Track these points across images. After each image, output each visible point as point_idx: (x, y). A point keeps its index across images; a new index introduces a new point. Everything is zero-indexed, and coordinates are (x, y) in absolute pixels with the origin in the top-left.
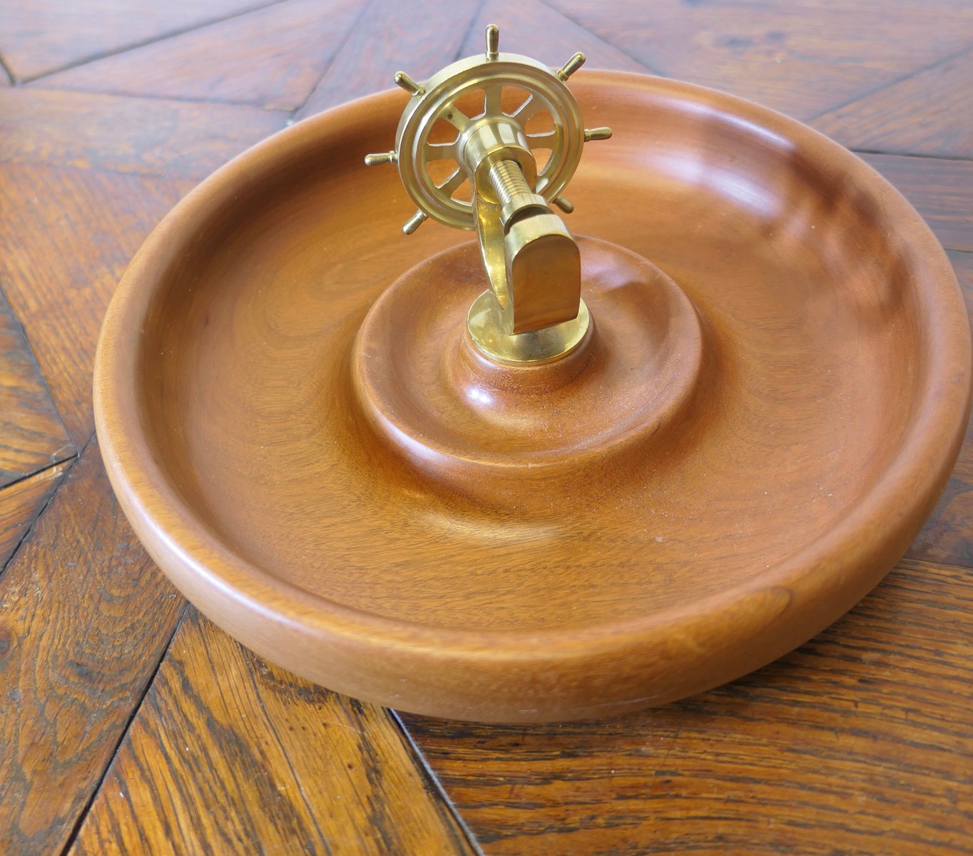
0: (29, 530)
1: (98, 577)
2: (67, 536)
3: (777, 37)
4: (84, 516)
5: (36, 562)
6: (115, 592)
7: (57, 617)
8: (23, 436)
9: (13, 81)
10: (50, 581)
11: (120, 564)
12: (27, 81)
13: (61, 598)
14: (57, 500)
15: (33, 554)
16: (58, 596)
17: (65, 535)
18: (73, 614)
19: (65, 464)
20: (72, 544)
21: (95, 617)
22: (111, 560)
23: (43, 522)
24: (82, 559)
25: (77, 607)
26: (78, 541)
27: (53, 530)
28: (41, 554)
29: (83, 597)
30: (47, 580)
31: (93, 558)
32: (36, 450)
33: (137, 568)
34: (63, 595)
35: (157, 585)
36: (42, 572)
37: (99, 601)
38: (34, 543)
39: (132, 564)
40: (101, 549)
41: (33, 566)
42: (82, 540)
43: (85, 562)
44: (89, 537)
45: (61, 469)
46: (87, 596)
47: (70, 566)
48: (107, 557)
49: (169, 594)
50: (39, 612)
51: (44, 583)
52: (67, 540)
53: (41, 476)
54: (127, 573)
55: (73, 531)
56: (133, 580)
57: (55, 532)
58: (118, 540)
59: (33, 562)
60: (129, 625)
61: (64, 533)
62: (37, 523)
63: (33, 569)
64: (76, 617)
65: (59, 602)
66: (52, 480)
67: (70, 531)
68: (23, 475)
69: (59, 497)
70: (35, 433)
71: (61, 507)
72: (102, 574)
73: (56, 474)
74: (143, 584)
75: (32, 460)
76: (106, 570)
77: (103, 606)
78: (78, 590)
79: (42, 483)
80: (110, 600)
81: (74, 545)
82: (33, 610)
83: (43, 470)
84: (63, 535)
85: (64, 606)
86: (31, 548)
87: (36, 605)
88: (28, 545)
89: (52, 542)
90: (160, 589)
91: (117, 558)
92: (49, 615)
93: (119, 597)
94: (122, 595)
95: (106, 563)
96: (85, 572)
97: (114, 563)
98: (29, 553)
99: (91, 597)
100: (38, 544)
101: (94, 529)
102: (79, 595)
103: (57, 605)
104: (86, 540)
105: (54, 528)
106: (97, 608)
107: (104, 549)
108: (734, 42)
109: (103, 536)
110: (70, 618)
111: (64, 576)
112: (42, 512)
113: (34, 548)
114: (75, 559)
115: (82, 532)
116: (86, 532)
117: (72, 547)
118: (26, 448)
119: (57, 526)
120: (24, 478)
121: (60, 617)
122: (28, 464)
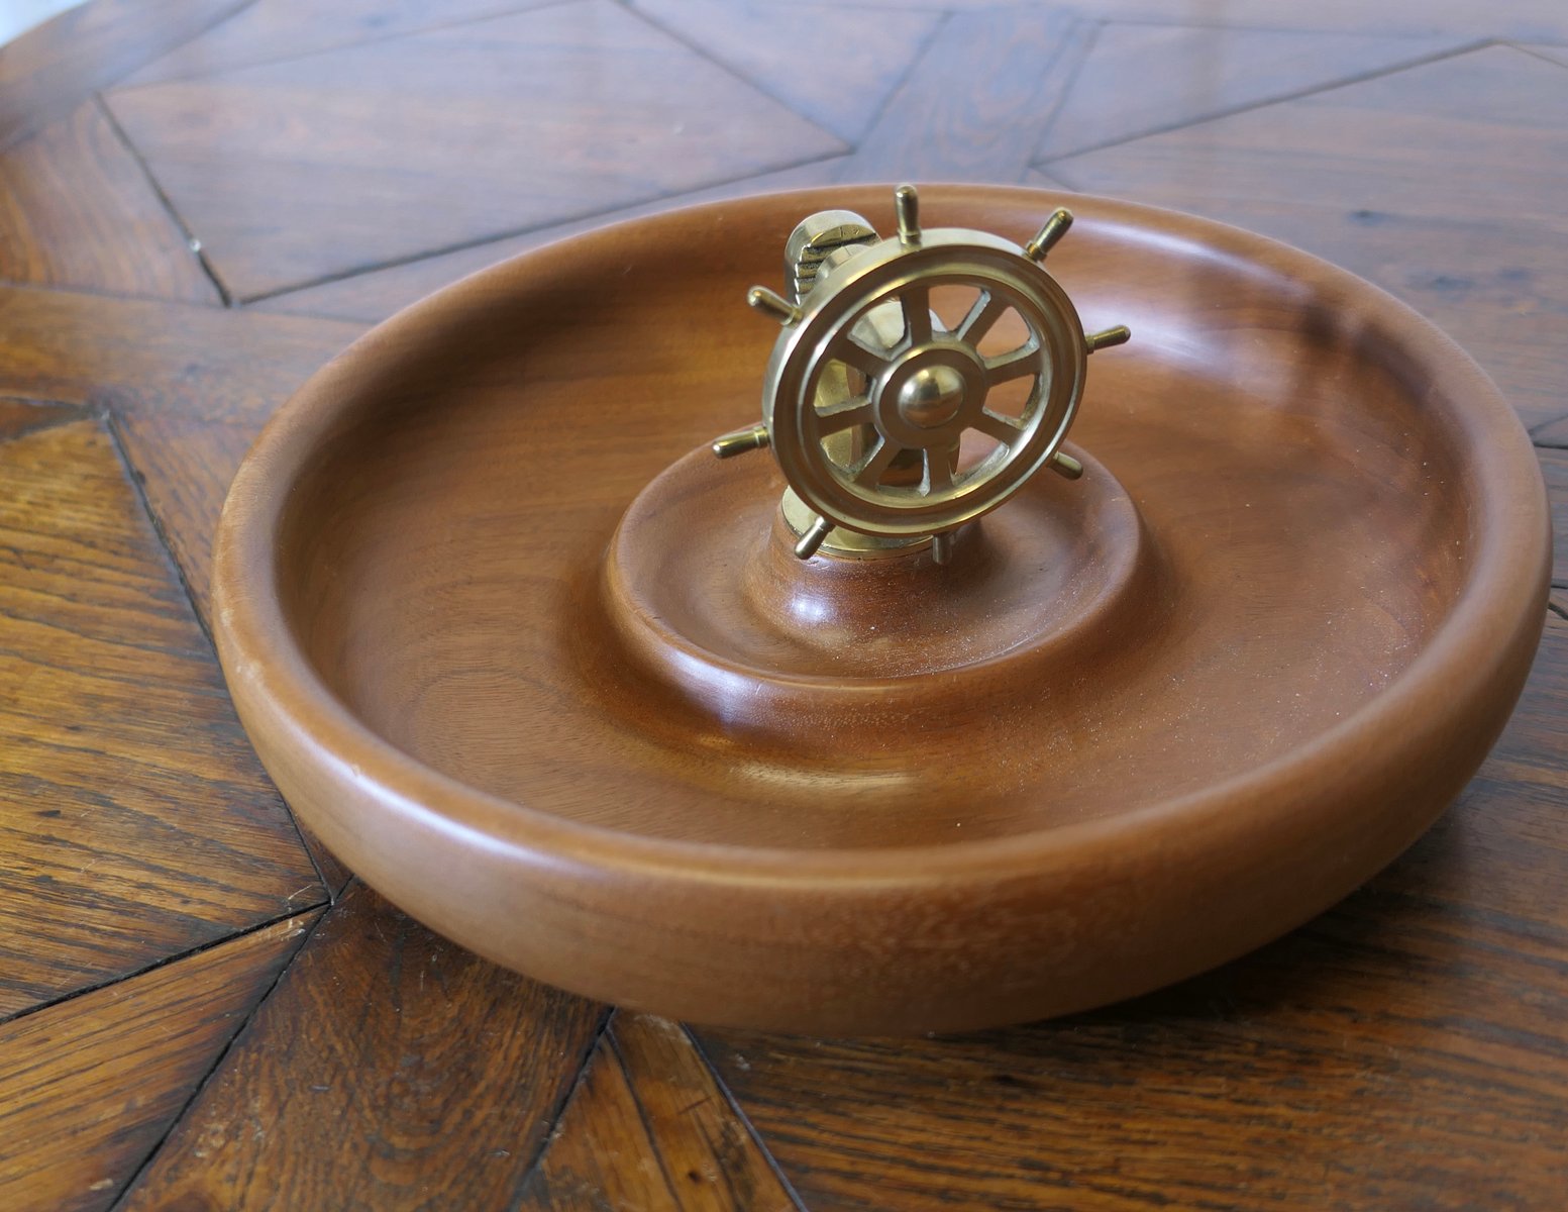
0: (243, 1026)
1: (368, 1113)
2: (312, 1040)
3: (1516, 277)
4: (343, 1006)
5: (256, 1080)
6: (399, 1141)
7: (292, 1181)
8: (235, 865)
9: (225, 299)
10: (281, 1115)
11: (406, 1092)
12: (249, 301)
13: (301, 1147)
14: (295, 977)
15: (251, 1067)
16: (295, 1142)
17: (309, 1038)
18: (321, 1177)
19: (309, 915)
20: (320, 1052)
21: (362, 1183)
22: (390, 1084)
23: (269, 1012)
24: (338, 1079)
25: (330, 1164)
26: (332, 1049)
27: (286, 1027)
28: (265, 1069)
29: (340, 1147)
30: (276, 1113)
31: (358, 1080)
32: (259, 889)
33: (438, 1101)
34: (304, 1141)
35: (474, 1133)
36: (267, 1099)
37: (369, 1157)
38: (254, 1048)
39: (429, 1094)
40: (372, 1065)
41: (250, 1087)
42: (339, 1047)
43: (344, 1085)
44: (351, 1042)
45: (301, 923)
46: (347, 1146)
47: (318, 1091)
48: (384, 1078)
49: (497, 1149)
50: (261, 1169)
51: (269, 1119)
52: (311, 1046)
53: (267, 933)
54: (419, 1109)
55: (323, 1032)
56: (431, 1122)
57: (290, 1029)
58: (402, 1050)
59: (252, 1079)
60: (423, 1201)
61: (307, 1034)
62: (259, 1013)
63: (250, 1094)
64: (327, 1182)
65: (297, 1154)
66: (285, 940)
67: (319, 1030)
68: (235, 929)
69: (298, 972)
70: (256, 860)
71: (302, 989)
72: (374, 1108)
73: (293, 930)
74: (448, 1129)
75: (250, 905)
76: (381, 1102)
77: (376, 1166)
78: (332, 1134)
79: (270, 944)
80: (390, 1155)
81: (324, 1055)
82: (250, 1165)
83: (270, 923)
84: (304, 1036)
85: (306, 1161)
86: (247, 1057)
87: (256, 1156)
88: (242, 1050)
89: (285, 1047)
90: (480, 1141)
91: (402, 1082)
92: (279, 1176)
93: (406, 1151)
94: (412, 1147)
95: (382, 1089)
96: (343, 1104)
97: (396, 1089)
98: (244, 1064)
99: (355, 1147)
100: (259, 1050)
101: (361, 1030)
102: (332, 1143)
103: (292, 1158)
104: (346, 1048)
105: (288, 1023)
106: (365, 1169)
107: (378, 1064)
108: (1442, 282)
109: (375, 1042)
110: (316, 1183)
111: (307, 1108)
112: (266, 995)
113: (254, 1056)
114: (327, 1079)
115: (338, 1033)
116: (346, 1033)
117: (320, 1057)
118: (239, 884)
119: (295, 1021)
120: (237, 936)
121: (299, 1179)
122: (241, 912)
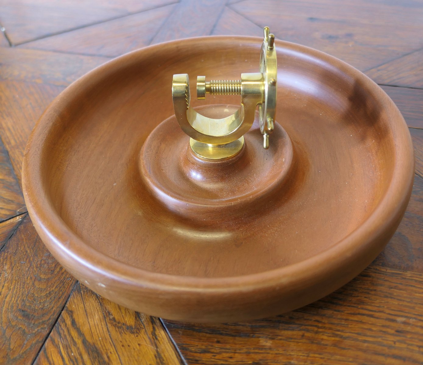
0: (4, 246)
1: (35, 269)
2: (22, 249)
3: (349, 36)
4: (30, 240)
5: (6, 260)
6: (42, 276)
7: (14, 288)
8: (4, 202)
9: (10, 44)
10: (12, 270)
11: (45, 263)
12: (17, 45)
13: (17, 278)
14: (18, 232)
15: (5, 257)
16: (16, 277)
17: (21, 249)
18: (22, 286)
19: (23, 215)
20: (24, 253)
21: (32, 288)
22: (41, 261)
23: (11, 242)
24: (28, 260)
25: (24, 283)
26: (27, 252)
27: (15, 246)
28: (9, 258)
29: (27, 278)
30: (11, 269)
31: (33, 260)
32: (9, 208)
33: (53, 265)
34: (18, 277)
35: (62, 274)
36: (9, 266)
37: (35, 281)
38: (6, 252)
39: (51, 263)
40: (37, 256)
41: (5, 262)
42: (29, 251)
43: (29, 261)
44: (32, 250)
45: (21, 217)
46: (29, 278)
47: (22, 263)
48: (40, 259)
49: (68, 278)
50: (6, 285)
51: (9, 271)
52: (21, 251)
53: (12, 220)
54: (48, 267)
55: (25, 247)
56: (51, 271)
57: (16, 247)
58: (45, 252)
59: (5, 260)
60: (48, 292)
61: (20, 247)
62: (8, 242)
63: (4, 264)
64: (23, 288)
65: (16, 280)
66: (16, 222)
67: (23, 247)
68: (3, 219)
69: (19, 231)
70: (10, 200)
71: (20, 235)
72: (37, 267)
73: (18, 219)
74: (56, 273)
75: (8, 213)
76: (39, 266)
77: (36, 283)
78: (25, 275)
79: (12, 224)
80: (40, 280)
81: (25, 253)
82: (3, 284)
83: (13, 218)
84: (20, 248)
85: (18, 282)
86: (4, 254)
87: (5, 281)
88: (3, 253)
89: (14, 251)
90: (64, 275)
91: (44, 260)
92: (11, 286)
93: (44, 279)
94: (46, 278)
95: (39, 262)
96: (29, 266)
97: (43, 262)
98: (4, 256)
99: (31, 278)
100: (8, 252)
101: (34, 246)
102: (25, 277)
103: (15, 281)
104: (30, 251)
105: (16, 245)
106: (33, 284)
107: (38, 255)
108: (330, 37)
109: (38, 249)
110: (20, 288)
111: (19, 268)
112: (10, 237)
113: (6, 254)
114: (25, 260)
115: (28, 247)
116: (31, 247)
117: (23, 254)
118: (5, 207)
119: (17, 244)
120: (3, 221)
121: (16, 287)
122: (5, 215)
